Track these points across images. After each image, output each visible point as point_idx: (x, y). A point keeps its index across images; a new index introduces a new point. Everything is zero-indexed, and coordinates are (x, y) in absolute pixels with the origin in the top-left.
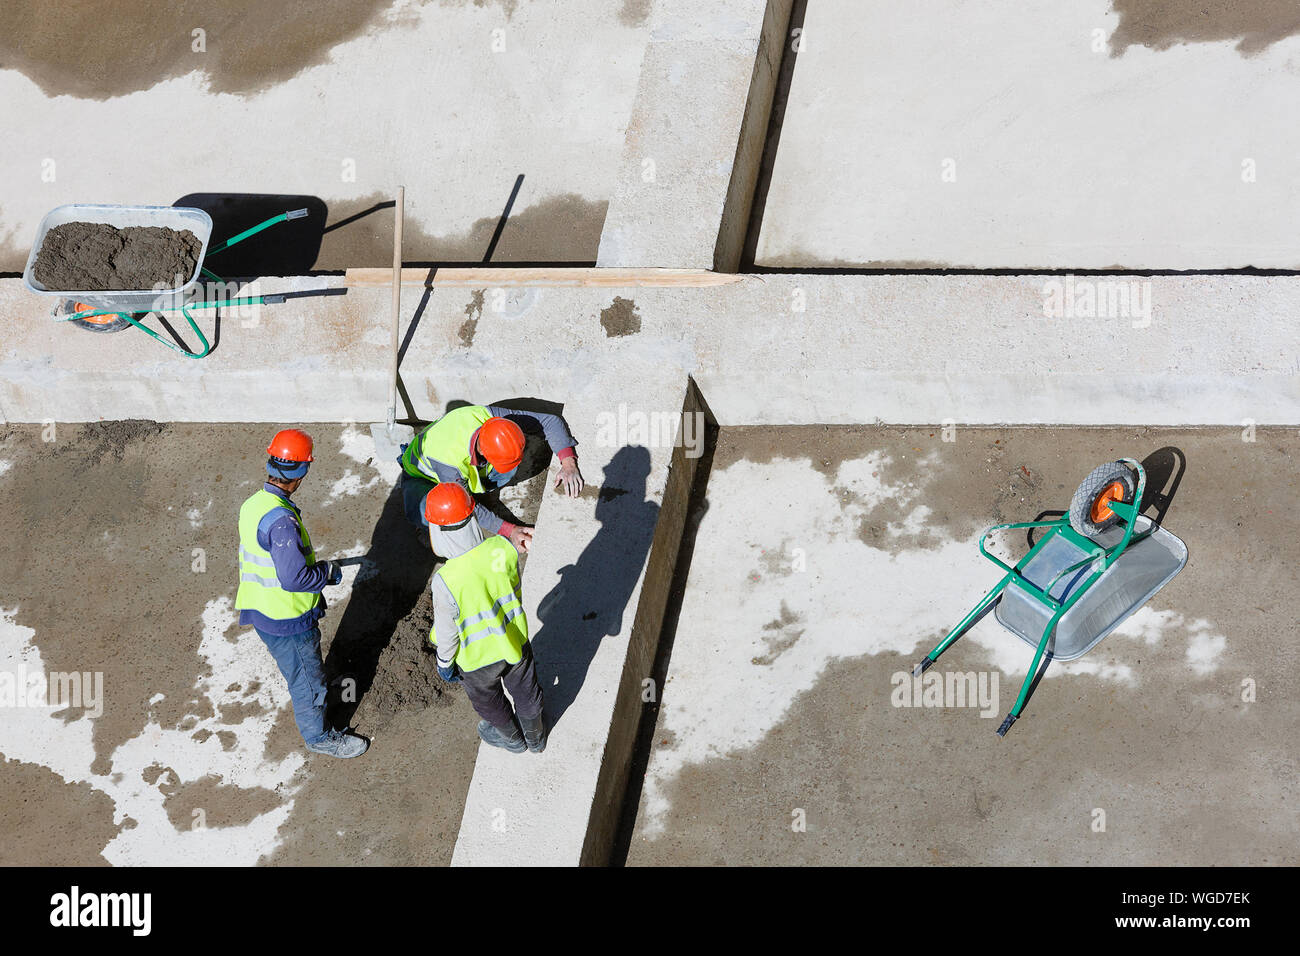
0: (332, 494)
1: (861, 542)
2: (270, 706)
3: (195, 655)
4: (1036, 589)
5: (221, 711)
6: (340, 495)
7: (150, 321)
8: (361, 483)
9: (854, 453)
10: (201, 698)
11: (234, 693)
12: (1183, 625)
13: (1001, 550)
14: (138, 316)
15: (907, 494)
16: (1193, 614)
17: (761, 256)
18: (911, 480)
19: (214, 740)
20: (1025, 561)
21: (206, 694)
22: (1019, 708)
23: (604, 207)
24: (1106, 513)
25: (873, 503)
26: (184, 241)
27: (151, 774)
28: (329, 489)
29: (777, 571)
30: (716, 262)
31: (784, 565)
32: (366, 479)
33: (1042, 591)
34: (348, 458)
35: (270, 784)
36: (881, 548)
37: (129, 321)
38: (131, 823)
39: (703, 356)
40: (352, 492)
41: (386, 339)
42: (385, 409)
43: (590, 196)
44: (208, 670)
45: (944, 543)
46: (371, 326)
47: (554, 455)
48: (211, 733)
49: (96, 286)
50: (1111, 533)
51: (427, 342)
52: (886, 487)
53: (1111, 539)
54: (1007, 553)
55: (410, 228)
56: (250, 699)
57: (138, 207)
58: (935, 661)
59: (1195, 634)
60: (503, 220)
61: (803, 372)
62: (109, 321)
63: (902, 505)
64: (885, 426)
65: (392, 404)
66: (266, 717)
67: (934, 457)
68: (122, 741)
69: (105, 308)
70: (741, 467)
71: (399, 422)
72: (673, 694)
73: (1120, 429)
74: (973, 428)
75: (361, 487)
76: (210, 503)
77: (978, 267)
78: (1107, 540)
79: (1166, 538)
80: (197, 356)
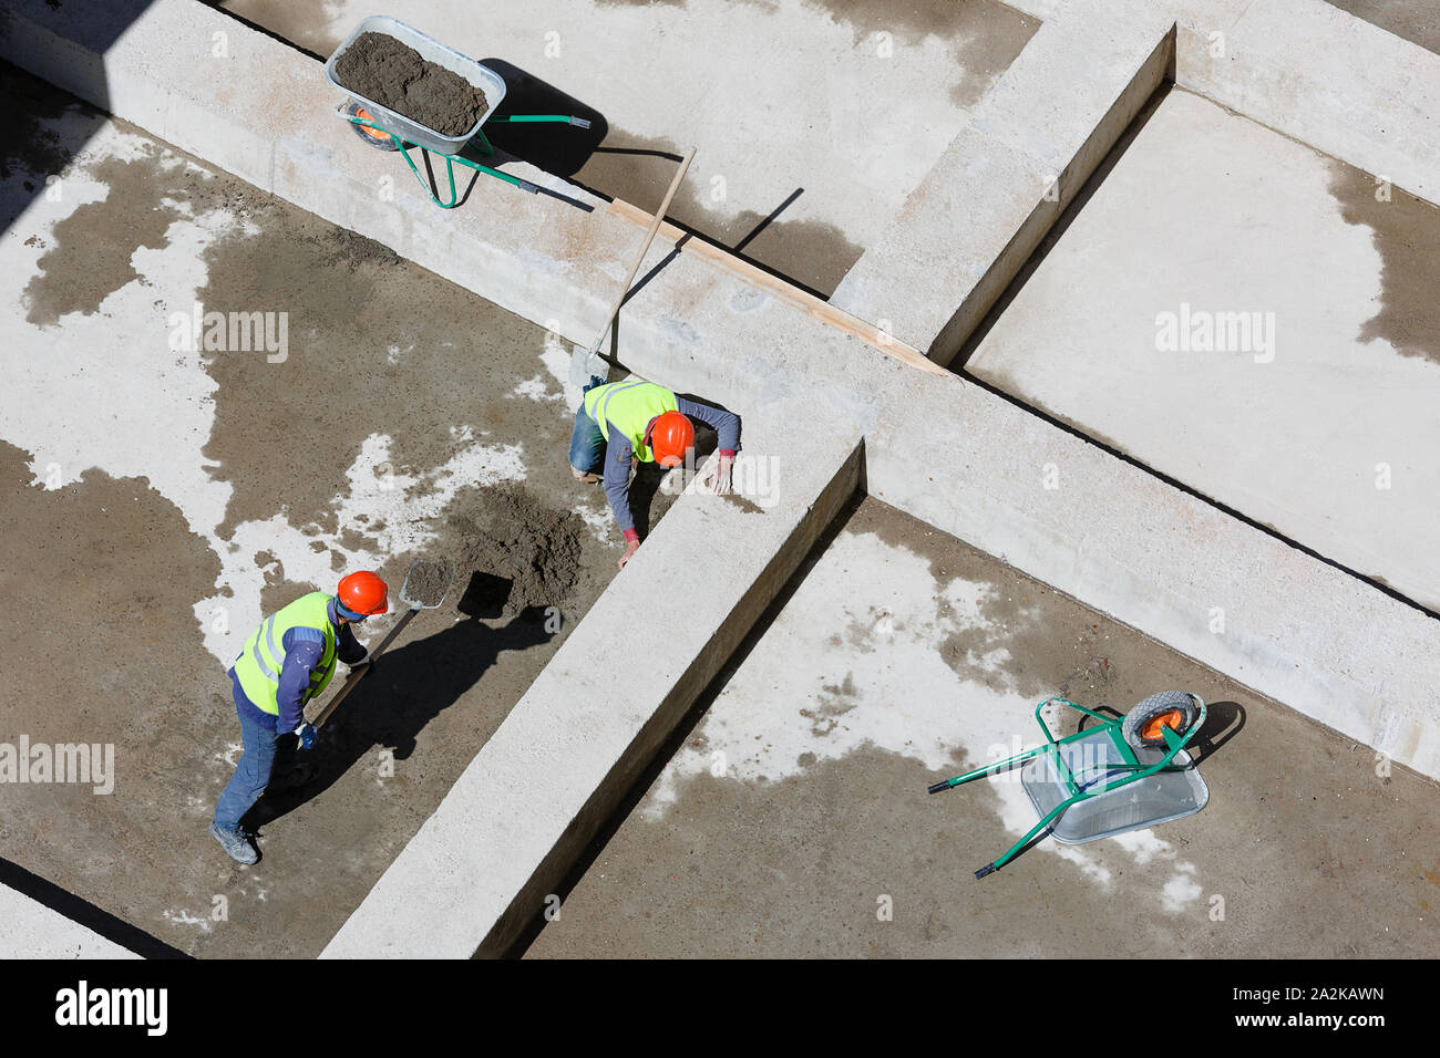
0: (516, 390)
1: (940, 655)
2: (386, 549)
3: (342, 474)
5: (343, 533)
6: (523, 394)
7: (416, 154)
8: (545, 393)
9: (969, 575)
10: (331, 513)
11: (360, 523)
12: (1173, 861)
13: (1052, 719)
14: (408, 146)
15: (997, 633)
16: (1183, 856)
17: (972, 363)
18: (1007, 623)
19: (327, 556)
20: (1066, 741)
21: (337, 512)
22: (1002, 862)
23: (859, 252)
24: (1156, 734)
25: (966, 626)
26: (475, 98)
27: (263, 558)
28: (516, 385)
29: (858, 645)
30: (932, 349)
31: (865, 642)
32: (551, 392)
33: (1070, 772)
34: (543, 365)
36: (954, 668)
37: (398, 146)
38: (228, 592)
39: (883, 426)
40: (534, 397)
41: (623, 277)
42: (593, 338)
43: (852, 237)
44: (347, 493)
45: (1008, 690)
46: (611, 257)
48: (326, 548)
49: (383, 101)
50: (1151, 752)
51: (655, 297)
52: (983, 618)
53: (1149, 757)
54: (1058, 725)
55: (686, 188)
56: (372, 535)
57: (448, 48)
58: (952, 787)
59: (1180, 873)
60: (768, 221)
61: (961, 483)
62: (381, 138)
63: (989, 640)
64: (1008, 564)
65: (600, 336)
66: (378, 557)
67: (1036, 613)
68: (251, 519)
69: (383, 125)
70: (870, 539)
71: (601, 355)
72: (721, 707)
73: (1204, 668)
74: (1080, 605)
75: (543, 396)
76: (411, 347)
77: (1154, 466)
78: (1146, 757)
79: (1195, 780)
80: (442, 205)
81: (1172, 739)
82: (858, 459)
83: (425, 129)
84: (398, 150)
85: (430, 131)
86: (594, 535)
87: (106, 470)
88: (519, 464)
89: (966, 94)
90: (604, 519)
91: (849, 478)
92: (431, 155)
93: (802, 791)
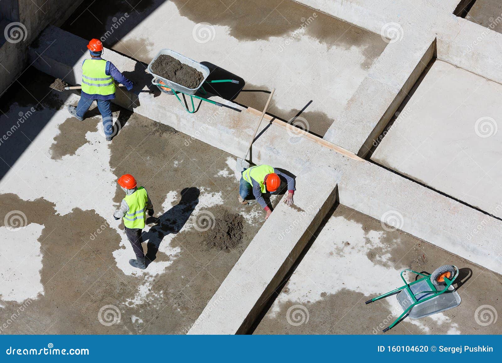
0: (218, 174)
1: (367, 257)
2: (177, 230)
3: (161, 205)
4: (412, 293)
5: (162, 225)
6: (220, 175)
7: (180, 95)
8: (228, 174)
9: (375, 229)
11: (168, 222)
12: (450, 323)
13: (406, 277)
14: (177, 93)
15: (386, 248)
16: (454, 321)
17: (373, 157)
18: (389, 245)
19: (157, 233)
20: (411, 284)
21: (159, 218)
22: (392, 326)
23: (332, 121)
24: (442, 280)
25: (375, 246)
26: (199, 75)
28: (218, 172)
29: (339, 255)
30: (359, 153)
31: (341, 253)
32: (230, 174)
33: (413, 295)
34: (227, 165)
35: (168, 253)
36: (372, 261)
38: (124, 247)
39: (344, 180)
40: (224, 176)
41: (253, 133)
42: (243, 155)
43: (330, 116)
44: (163, 211)
45: (391, 268)
46: (248, 127)
47: (288, 190)
48: (156, 231)
49: (168, 78)
50: (441, 286)
51: (264, 140)
52: (381, 243)
53: (440, 288)
54: (408, 279)
55: (272, 102)
56: (172, 226)
57: (190, 59)
58: (373, 302)
59: (453, 327)
60: (301, 112)
61: (371, 198)
62: (168, 90)
63: (383, 251)
65: (246, 154)
66: (174, 233)
67: (399, 240)
69: (169, 86)
70: (341, 219)
71: (247, 161)
72: (294, 278)
73: (457, 257)
74: (414, 238)
75: (228, 175)
76: (182, 161)
77: (436, 189)
78: (439, 288)
79: (456, 295)
80: (190, 112)
81: (448, 282)
82: (336, 191)
83: (183, 87)
84: (174, 94)
85: (184, 87)
86: (247, 222)
87: (80, 208)
88: (221, 199)
89: (366, 66)
90: (251, 216)
91: (333, 198)
92: (185, 95)
93: (322, 305)
